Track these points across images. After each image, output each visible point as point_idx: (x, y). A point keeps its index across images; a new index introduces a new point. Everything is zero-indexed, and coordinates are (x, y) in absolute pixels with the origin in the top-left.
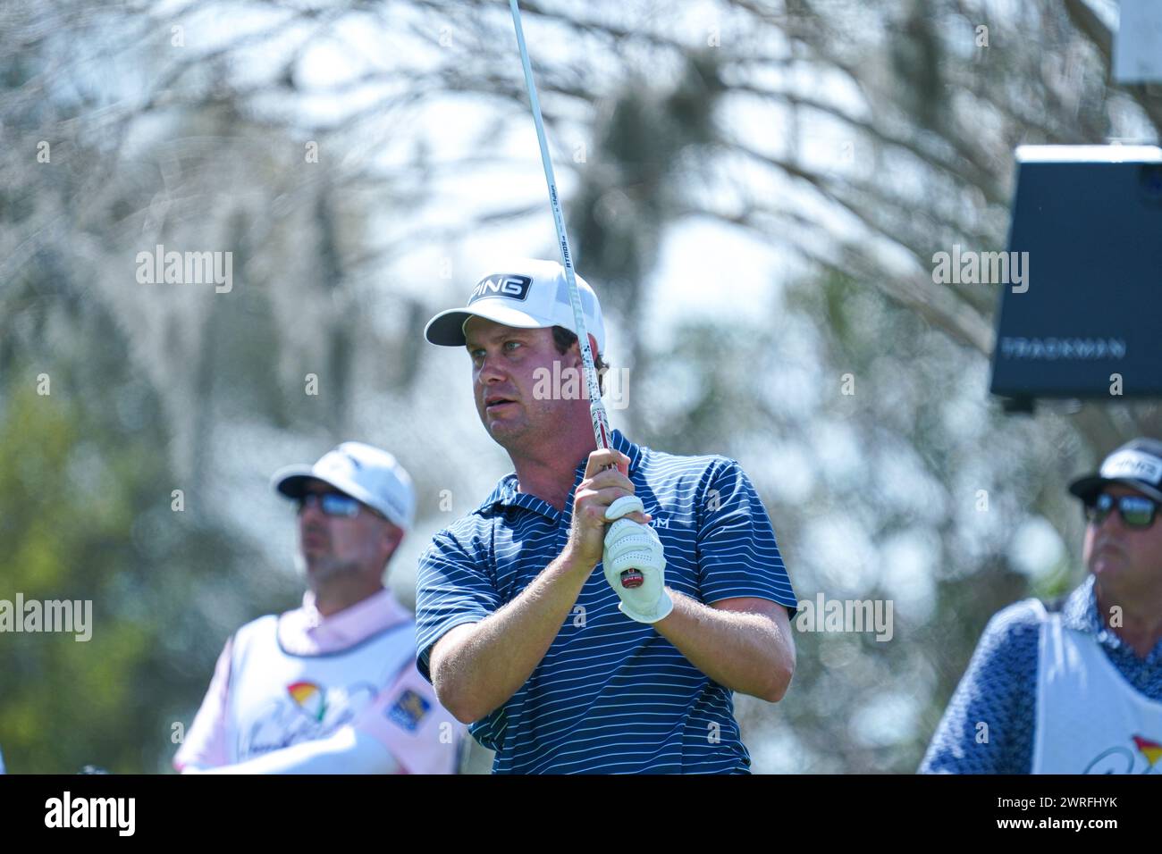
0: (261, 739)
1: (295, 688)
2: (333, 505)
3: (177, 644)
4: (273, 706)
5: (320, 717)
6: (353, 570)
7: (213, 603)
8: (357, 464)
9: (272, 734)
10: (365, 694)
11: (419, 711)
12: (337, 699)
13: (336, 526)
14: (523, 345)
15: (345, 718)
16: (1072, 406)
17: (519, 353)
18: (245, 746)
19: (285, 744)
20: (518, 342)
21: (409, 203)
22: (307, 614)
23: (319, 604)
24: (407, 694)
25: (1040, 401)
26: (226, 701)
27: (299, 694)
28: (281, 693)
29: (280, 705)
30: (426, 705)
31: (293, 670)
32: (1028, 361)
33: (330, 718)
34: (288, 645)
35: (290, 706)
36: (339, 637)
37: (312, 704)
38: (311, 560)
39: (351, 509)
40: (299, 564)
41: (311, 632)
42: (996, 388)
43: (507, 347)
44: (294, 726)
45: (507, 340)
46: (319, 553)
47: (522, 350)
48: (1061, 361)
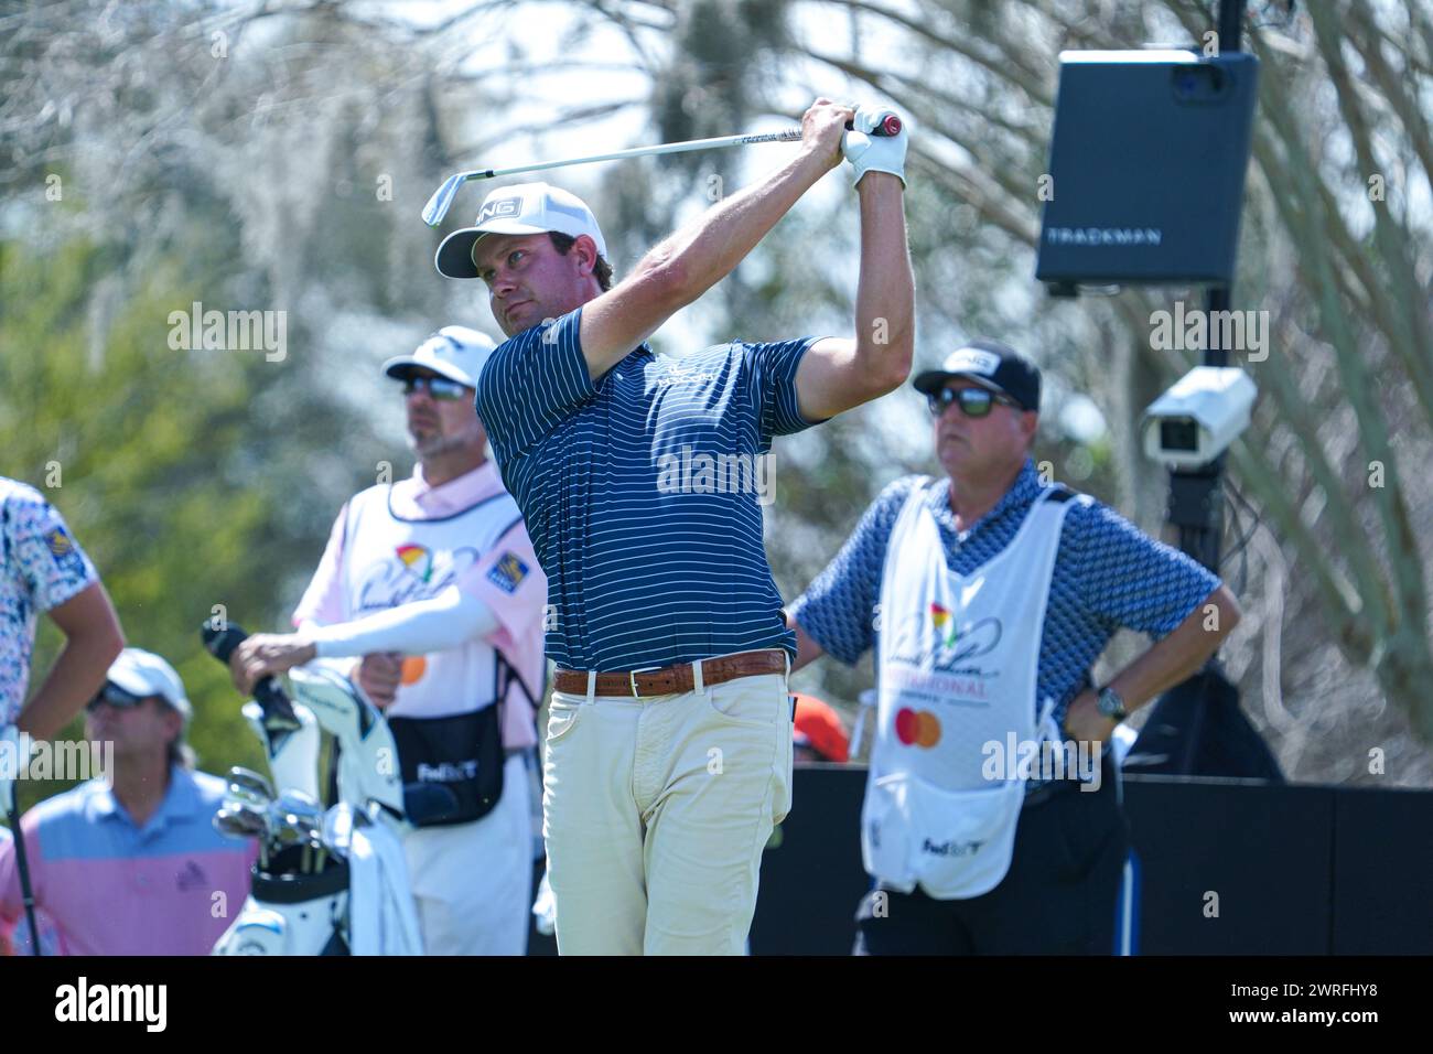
0: (371, 598)
1: (403, 551)
2: (438, 386)
3: (292, 511)
4: (384, 567)
5: (426, 579)
6: (459, 447)
7: (327, 473)
8: (459, 347)
9: (382, 593)
10: (469, 557)
11: (518, 575)
12: (443, 561)
13: (444, 406)
14: (526, 253)
15: (450, 579)
16: (1113, 289)
17: (523, 261)
18: (357, 603)
19: (394, 603)
20: (520, 251)
21: (501, 103)
22: (416, 483)
23: (426, 476)
24: (506, 558)
25: (1084, 287)
26: (340, 561)
27: (408, 556)
28: (391, 555)
29: (390, 568)
30: (524, 569)
31: (403, 534)
32: (1072, 247)
33: (436, 580)
34: (399, 512)
35: (398, 568)
36: (446, 505)
37: (419, 566)
38: (420, 437)
39: (458, 391)
40: (411, 442)
41: (419, 499)
42: (1041, 275)
43: (512, 259)
44: (403, 586)
45: (510, 252)
46: (429, 432)
47: (525, 258)
48: (1102, 247)
